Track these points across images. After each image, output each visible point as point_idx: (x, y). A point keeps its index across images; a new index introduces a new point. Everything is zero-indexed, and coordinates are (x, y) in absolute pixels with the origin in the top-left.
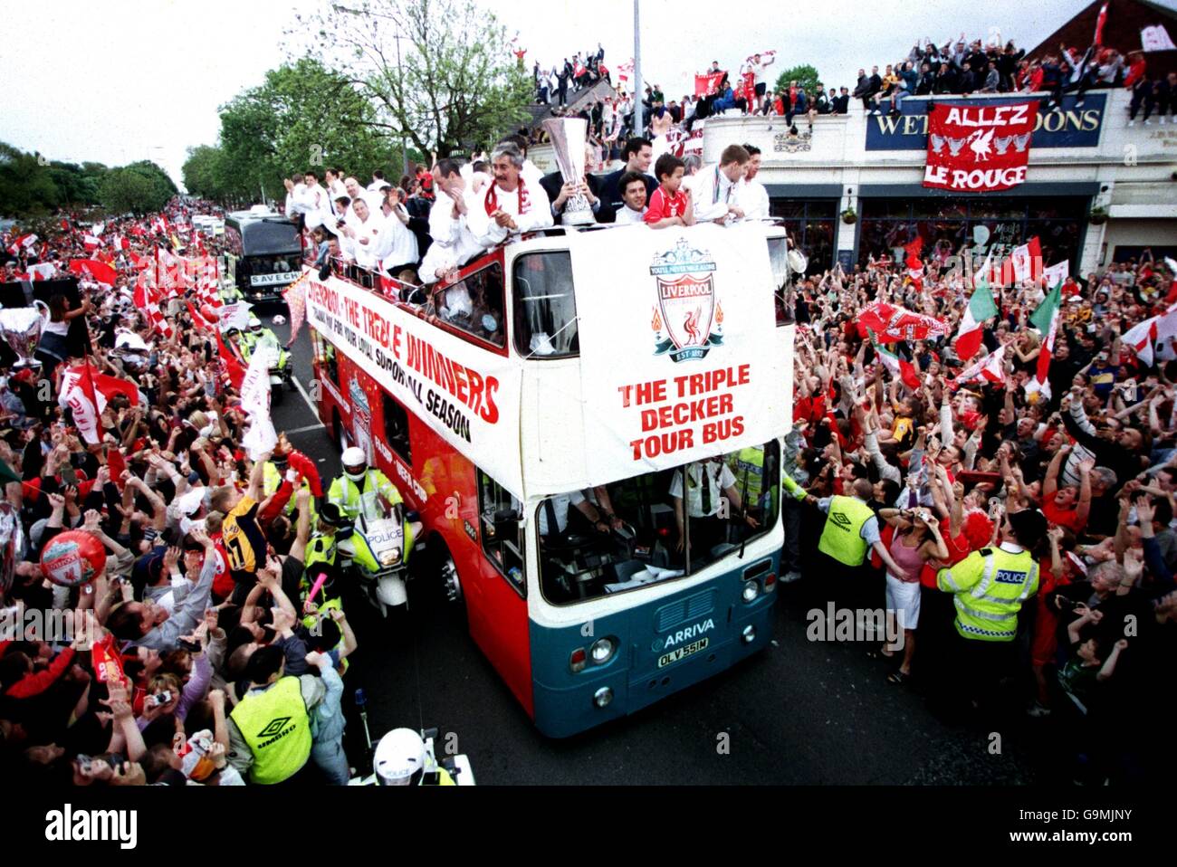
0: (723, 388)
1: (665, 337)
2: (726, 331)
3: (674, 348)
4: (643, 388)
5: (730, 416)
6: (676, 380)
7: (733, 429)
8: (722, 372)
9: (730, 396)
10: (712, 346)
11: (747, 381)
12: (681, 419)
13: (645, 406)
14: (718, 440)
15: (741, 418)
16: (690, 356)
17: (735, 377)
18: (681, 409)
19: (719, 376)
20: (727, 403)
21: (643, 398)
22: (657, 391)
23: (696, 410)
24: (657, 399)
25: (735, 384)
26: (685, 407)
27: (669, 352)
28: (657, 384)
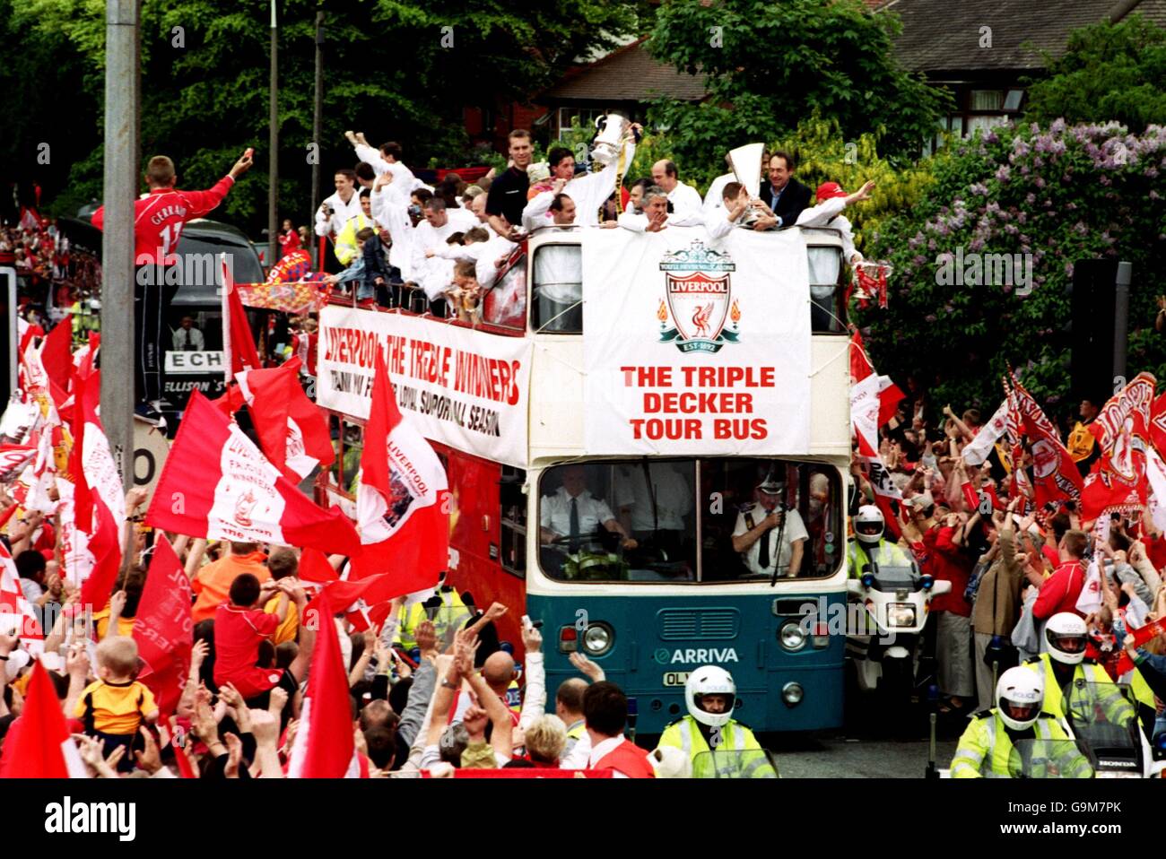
0: (740, 387)
1: (670, 326)
2: (743, 329)
3: (681, 338)
4: (647, 372)
5: (751, 417)
6: (683, 369)
7: (751, 431)
8: (739, 370)
9: (749, 397)
10: (725, 342)
11: (772, 385)
12: (688, 407)
13: (647, 389)
14: (733, 437)
15: (763, 422)
16: (698, 348)
17: (756, 377)
18: (688, 399)
19: (735, 374)
20: (745, 402)
21: (647, 381)
22: (662, 377)
23: (706, 403)
24: (661, 384)
25: (756, 385)
26: (693, 397)
27: (674, 342)
28: (661, 370)
